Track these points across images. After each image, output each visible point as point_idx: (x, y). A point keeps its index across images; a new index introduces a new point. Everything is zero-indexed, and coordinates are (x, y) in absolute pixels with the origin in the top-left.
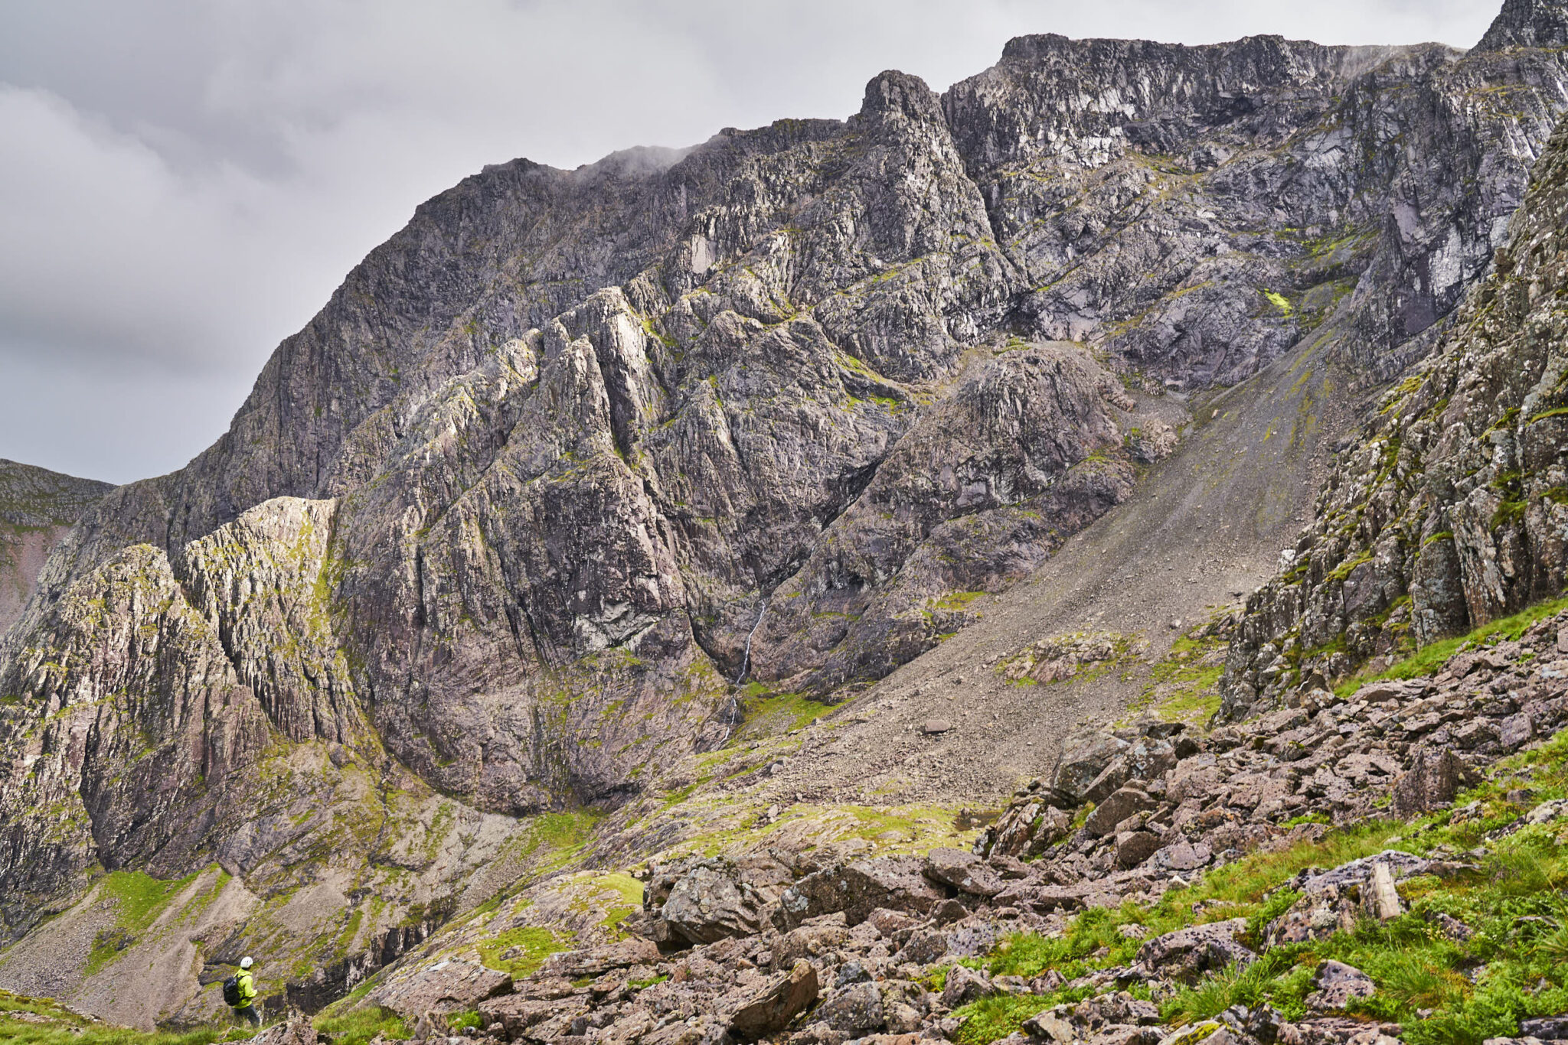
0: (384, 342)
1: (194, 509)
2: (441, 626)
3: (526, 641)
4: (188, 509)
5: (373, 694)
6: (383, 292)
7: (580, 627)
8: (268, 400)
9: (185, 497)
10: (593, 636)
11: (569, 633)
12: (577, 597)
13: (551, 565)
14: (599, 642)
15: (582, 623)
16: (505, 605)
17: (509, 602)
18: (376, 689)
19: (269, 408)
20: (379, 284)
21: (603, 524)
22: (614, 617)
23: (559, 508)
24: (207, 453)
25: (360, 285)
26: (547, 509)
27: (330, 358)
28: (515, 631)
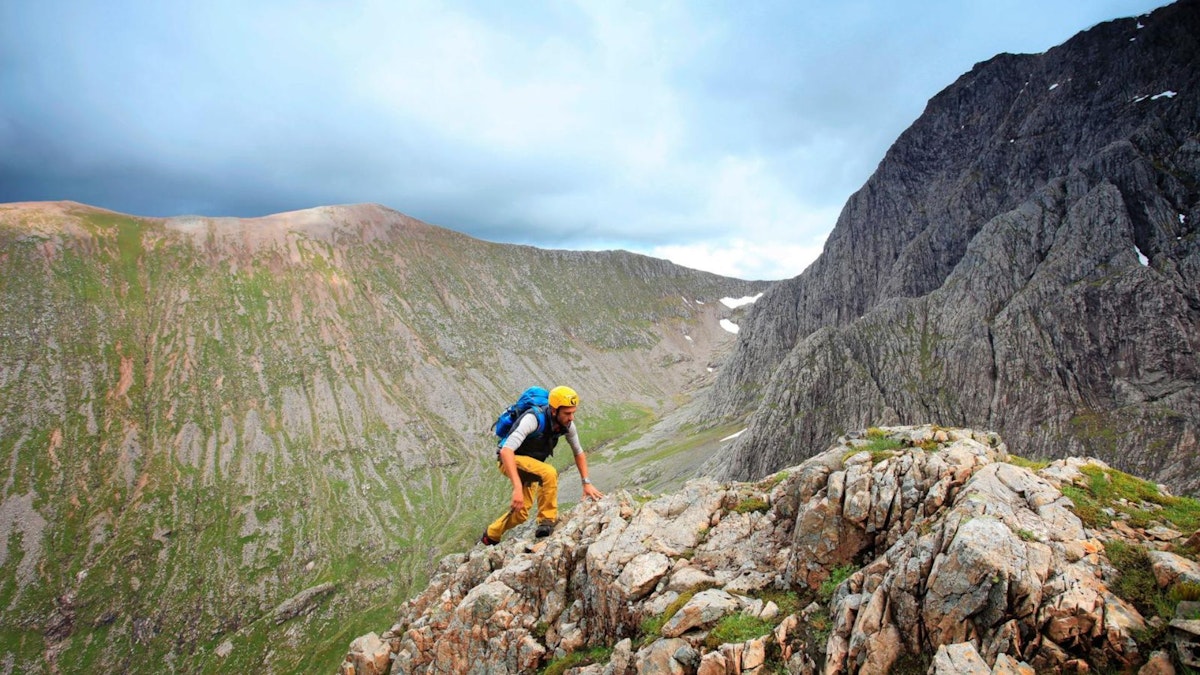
0: (913, 191)
1: (809, 297)
2: (1010, 379)
3: (1074, 393)
4: (805, 297)
5: (964, 418)
6: (910, 160)
7: (1119, 387)
8: (845, 231)
9: (803, 291)
10: (1131, 393)
11: (1109, 389)
12: (1116, 365)
13: (1092, 342)
14: (1136, 397)
15: (1121, 383)
16: (1057, 368)
17: (1060, 366)
18: (967, 415)
19: (846, 238)
20: (907, 154)
21: (1141, 315)
22: (1151, 381)
23: (1098, 303)
24: (813, 265)
25: (896, 158)
26: (1087, 304)
27: (880, 204)
28: (1065, 386)
